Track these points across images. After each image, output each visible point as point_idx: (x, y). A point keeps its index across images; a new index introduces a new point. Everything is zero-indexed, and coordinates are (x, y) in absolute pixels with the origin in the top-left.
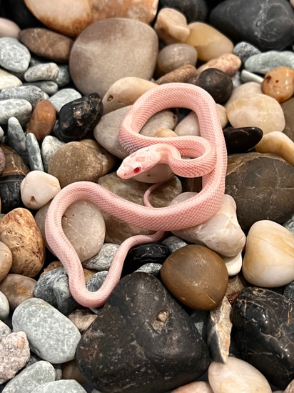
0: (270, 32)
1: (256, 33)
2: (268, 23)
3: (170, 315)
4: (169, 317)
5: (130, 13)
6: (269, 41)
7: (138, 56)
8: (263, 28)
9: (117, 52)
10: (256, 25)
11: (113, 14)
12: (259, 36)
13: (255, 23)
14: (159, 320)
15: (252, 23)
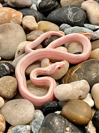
0: (77, 18)
1: (71, 20)
2: (74, 15)
3: (71, 128)
4: (71, 129)
5: (11, 21)
6: (77, 22)
7: (20, 35)
8: (73, 17)
9: (11, 36)
10: (70, 17)
11: (3, 23)
12: (73, 21)
13: (68, 16)
14: (66, 131)
15: (68, 17)
